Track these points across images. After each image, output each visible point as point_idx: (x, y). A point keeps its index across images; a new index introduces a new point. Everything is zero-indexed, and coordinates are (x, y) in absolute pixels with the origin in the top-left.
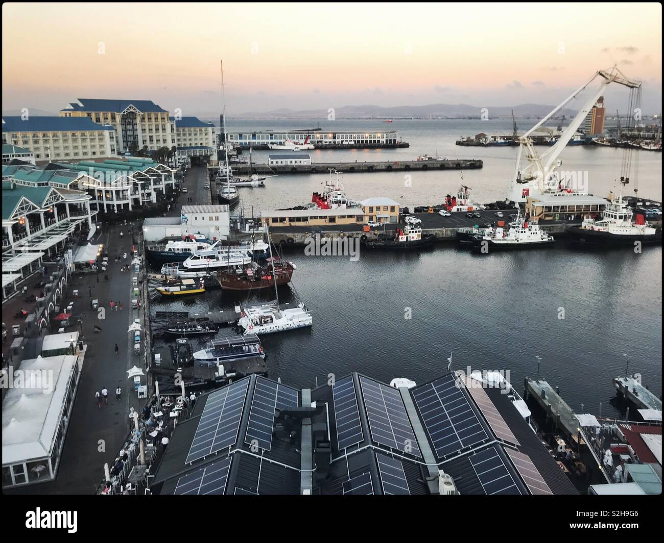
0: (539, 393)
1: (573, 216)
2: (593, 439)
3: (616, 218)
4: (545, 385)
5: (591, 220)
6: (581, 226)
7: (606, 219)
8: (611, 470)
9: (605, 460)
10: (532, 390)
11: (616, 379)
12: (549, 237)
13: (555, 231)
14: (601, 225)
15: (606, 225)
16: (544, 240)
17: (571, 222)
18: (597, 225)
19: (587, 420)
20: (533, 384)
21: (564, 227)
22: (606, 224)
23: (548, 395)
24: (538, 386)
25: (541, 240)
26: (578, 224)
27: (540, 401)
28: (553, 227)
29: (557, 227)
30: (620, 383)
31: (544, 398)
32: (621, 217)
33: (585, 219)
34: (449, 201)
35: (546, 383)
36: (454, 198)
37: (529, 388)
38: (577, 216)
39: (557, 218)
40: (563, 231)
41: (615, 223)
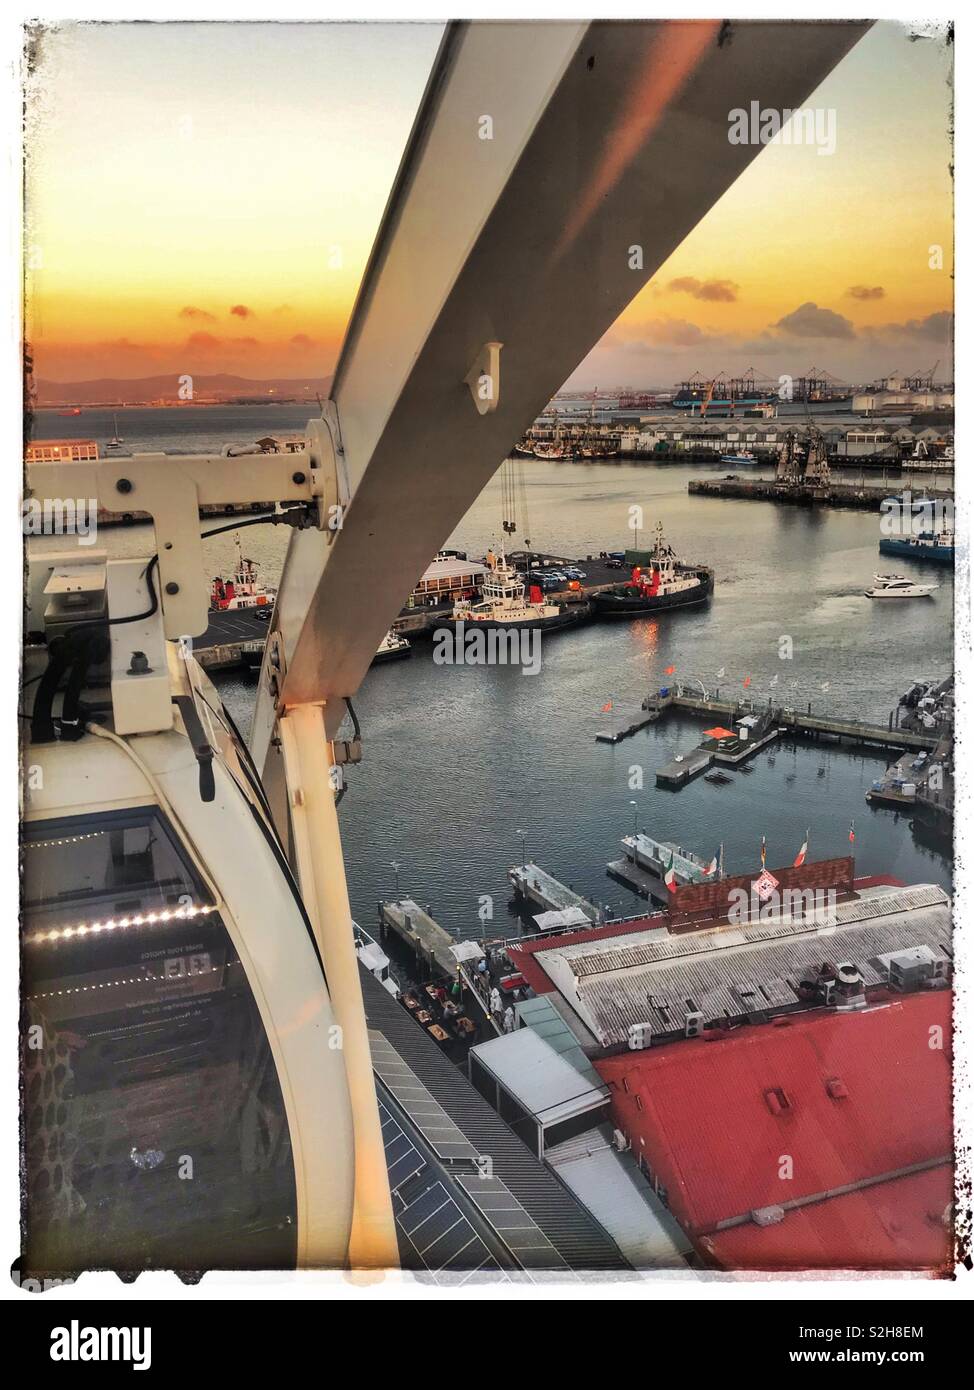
0: (401, 922)
1: (436, 598)
2: (476, 977)
3: (501, 596)
4: (409, 905)
5: (465, 603)
6: (451, 615)
7: (487, 600)
8: (499, 1016)
9: (492, 1006)
10: (392, 919)
11: (512, 871)
12: (400, 640)
13: (410, 628)
14: (481, 609)
15: (490, 610)
16: (393, 647)
17: (434, 608)
18: (476, 611)
19: (467, 950)
20: (391, 909)
21: (424, 620)
22: (488, 608)
23: (415, 922)
24: (399, 911)
25: (388, 648)
26: (446, 612)
27: (404, 936)
28: (407, 621)
29: (413, 620)
30: (515, 876)
31: (409, 928)
32: (508, 594)
33: (457, 603)
34: (221, 590)
35: (411, 902)
36: (229, 584)
37: (386, 917)
38: (443, 596)
39: (412, 604)
40: (423, 626)
41: (501, 604)
